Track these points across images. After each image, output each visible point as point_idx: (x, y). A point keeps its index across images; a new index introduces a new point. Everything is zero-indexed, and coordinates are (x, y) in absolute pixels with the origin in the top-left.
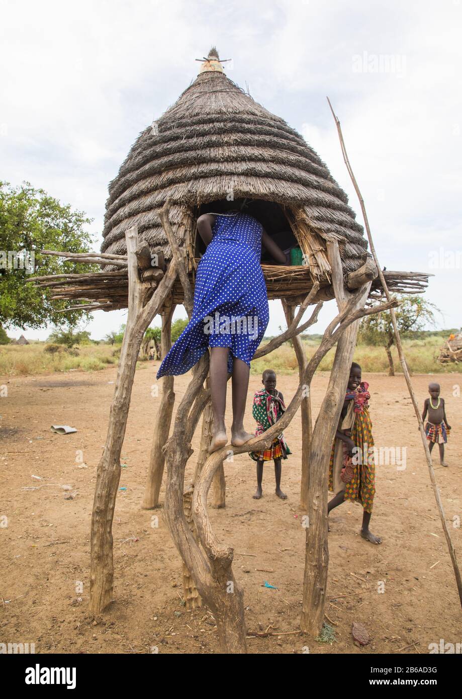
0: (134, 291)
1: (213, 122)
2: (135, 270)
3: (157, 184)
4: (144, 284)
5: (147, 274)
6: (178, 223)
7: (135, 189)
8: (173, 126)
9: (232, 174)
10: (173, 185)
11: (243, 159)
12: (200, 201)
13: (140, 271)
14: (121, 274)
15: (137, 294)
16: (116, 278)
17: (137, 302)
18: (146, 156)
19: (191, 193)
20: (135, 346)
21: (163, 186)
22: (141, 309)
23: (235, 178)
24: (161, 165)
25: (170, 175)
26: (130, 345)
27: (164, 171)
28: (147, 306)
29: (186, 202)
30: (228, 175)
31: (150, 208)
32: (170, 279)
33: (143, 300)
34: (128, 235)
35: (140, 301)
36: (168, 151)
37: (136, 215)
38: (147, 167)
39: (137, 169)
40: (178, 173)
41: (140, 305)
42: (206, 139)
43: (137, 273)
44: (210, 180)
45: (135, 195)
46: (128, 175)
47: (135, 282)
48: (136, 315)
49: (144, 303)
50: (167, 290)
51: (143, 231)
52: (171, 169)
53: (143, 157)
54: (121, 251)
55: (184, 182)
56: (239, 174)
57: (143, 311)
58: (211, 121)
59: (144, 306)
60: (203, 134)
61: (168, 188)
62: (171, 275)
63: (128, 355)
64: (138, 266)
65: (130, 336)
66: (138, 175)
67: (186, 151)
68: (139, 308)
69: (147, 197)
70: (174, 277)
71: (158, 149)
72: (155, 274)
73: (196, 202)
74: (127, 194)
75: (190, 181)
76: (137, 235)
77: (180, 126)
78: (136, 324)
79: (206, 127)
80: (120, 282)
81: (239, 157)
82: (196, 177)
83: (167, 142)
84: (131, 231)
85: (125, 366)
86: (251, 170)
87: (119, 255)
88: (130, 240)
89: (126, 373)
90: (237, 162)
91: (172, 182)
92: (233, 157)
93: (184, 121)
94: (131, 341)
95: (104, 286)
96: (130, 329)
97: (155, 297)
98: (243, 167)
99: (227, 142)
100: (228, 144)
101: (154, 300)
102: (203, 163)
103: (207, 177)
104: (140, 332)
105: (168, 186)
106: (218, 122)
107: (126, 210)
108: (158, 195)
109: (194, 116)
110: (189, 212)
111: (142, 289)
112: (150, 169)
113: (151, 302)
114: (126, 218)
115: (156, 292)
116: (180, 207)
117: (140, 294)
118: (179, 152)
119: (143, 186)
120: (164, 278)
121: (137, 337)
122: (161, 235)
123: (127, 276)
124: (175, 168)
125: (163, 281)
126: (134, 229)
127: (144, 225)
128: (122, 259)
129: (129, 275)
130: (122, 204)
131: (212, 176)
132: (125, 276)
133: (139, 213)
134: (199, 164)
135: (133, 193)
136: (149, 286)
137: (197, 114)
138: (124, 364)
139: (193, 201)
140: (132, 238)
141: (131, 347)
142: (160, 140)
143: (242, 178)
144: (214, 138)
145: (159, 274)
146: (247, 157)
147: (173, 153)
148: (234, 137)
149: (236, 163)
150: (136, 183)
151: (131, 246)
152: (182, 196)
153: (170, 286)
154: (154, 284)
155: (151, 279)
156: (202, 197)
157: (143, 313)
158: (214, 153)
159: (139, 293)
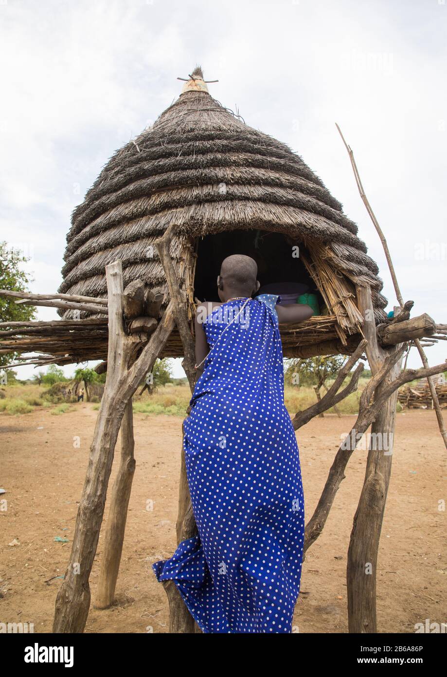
0: (117, 346)
1: (213, 139)
2: (118, 318)
3: (147, 208)
4: (131, 337)
5: (136, 324)
6: (176, 257)
7: (113, 214)
8: (163, 142)
9: (246, 199)
10: (168, 210)
11: (258, 182)
12: (207, 230)
13: (126, 321)
14: (94, 323)
15: (120, 351)
16: (88, 327)
17: (120, 361)
18: (129, 175)
19: (195, 220)
20: (116, 421)
21: (154, 211)
22: (126, 372)
23: (250, 204)
24: (152, 185)
25: (164, 198)
26: (108, 421)
27: (154, 193)
28: (133, 367)
29: (187, 231)
30: (242, 200)
31: (135, 238)
32: (166, 331)
33: (128, 359)
34: (110, 271)
35: (125, 361)
36: (160, 169)
37: (115, 246)
38: (131, 187)
39: (115, 191)
40: (176, 195)
41: (124, 364)
42: (210, 156)
43: (121, 323)
44: (219, 205)
45: (114, 221)
46: (104, 198)
47: (118, 335)
48: (119, 379)
49: (128, 363)
50: (162, 345)
51: (126, 268)
52: (164, 191)
53: (125, 176)
54: (92, 292)
55: (183, 207)
56: (255, 200)
57: (129, 374)
58: (211, 138)
59: (129, 368)
60: (204, 151)
61: (160, 214)
62: (167, 326)
63: (105, 435)
64: (123, 312)
65: (110, 408)
66: (117, 197)
67: (184, 169)
68: (123, 370)
69: (130, 225)
70: (171, 328)
71: (147, 166)
72: (148, 324)
73: (200, 232)
74: (100, 220)
75: (191, 205)
76: (121, 273)
77: (171, 141)
78: (118, 392)
79: (208, 144)
80: (92, 332)
81: (253, 180)
82: (200, 201)
83: (156, 159)
84: (113, 266)
85: (101, 450)
86: (270, 195)
87: (90, 296)
88: (112, 278)
89: (102, 460)
90: (250, 185)
91: (166, 207)
92: (246, 179)
93: (177, 136)
94: (110, 414)
95: (70, 338)
96: (109, 399)
97: (145, 355)
98: (258, 191)
99: (235, 162)
100: (237, 164)
101: (144, 359)
102: (207, 184)
103: (215, 201)
104: (122, 402)
105: (160, 212)
106: (219, 139)
107: (102, 239)
108: (146, 222)
109: (188, 131)
110: (189, 245)
111: (127, 344)
112: (136, 189)
113: (139, 362)
114: (100, 250)
115: (146, 348)
116: (179, 238)
117: (125, 351)
118: (174, 170)
119: (127, 211)
120: (158, 329)
121: (118, 409)
122: (154, 273)
123: (107, 324)
124: (169, 190)
125: (156, 333)
126: (118, 264)
127: (128, 260)
128: (100, 303)
129: (109, 325)
130: (95, 233)
131: (221, 200)
132: (103, 325)
133: (119, 245)
134: (202, 185)
135: (112, 220)
136: (138, 341)
137: (192, 130)
138: (100, 448)
139: (196, 230)
140: (115, 275)
141: (110, 422)
142: (147, 156)
143: (261, 205)
144: (219, 156)
145: (153, 324)
146: (262, 179)
147: (166, 172)
148: (242, 156)
149: (249, 187)
150: (113, 208)
151: (113, 286)
152: (182, 223)
153: (165, 340)
154: (144, 338)
155: (139, 331)
156: (209, 226)
157: (128, 377)
158: (220, 172)
159: (123, 349)
